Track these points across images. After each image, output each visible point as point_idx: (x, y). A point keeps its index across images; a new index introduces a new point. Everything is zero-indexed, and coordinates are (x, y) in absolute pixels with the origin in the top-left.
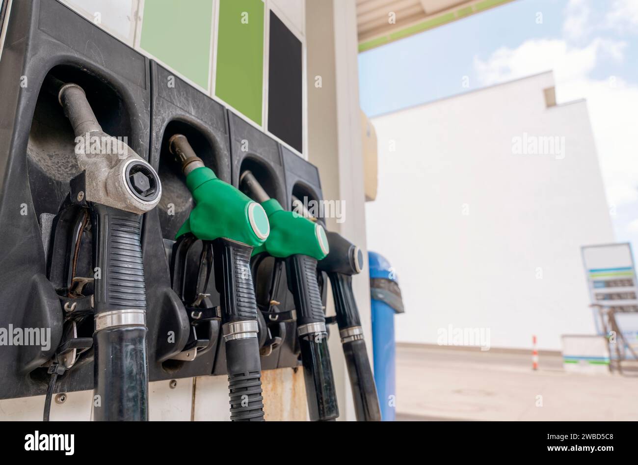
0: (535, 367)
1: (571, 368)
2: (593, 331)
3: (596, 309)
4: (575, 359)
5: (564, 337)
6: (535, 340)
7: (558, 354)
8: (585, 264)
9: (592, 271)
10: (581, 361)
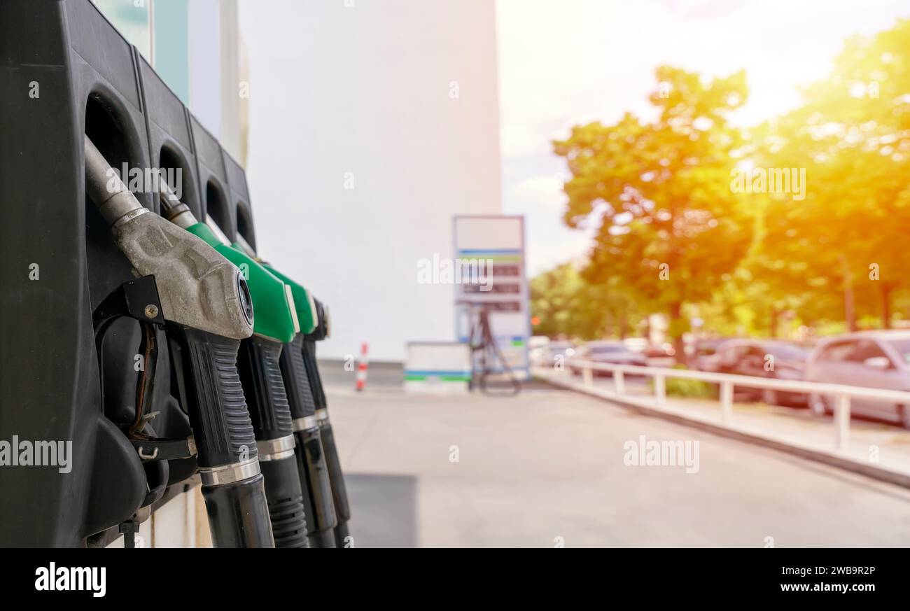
0: (360, 387)
1: (413, 387)
2: (450, 336)
3: (464, 307)
4: (422, 375)
5: (411, 344)
6: (364, 349)
7: (398, 366)
8: (455, 242)
9: (466, 253)
10: (432, 378)
